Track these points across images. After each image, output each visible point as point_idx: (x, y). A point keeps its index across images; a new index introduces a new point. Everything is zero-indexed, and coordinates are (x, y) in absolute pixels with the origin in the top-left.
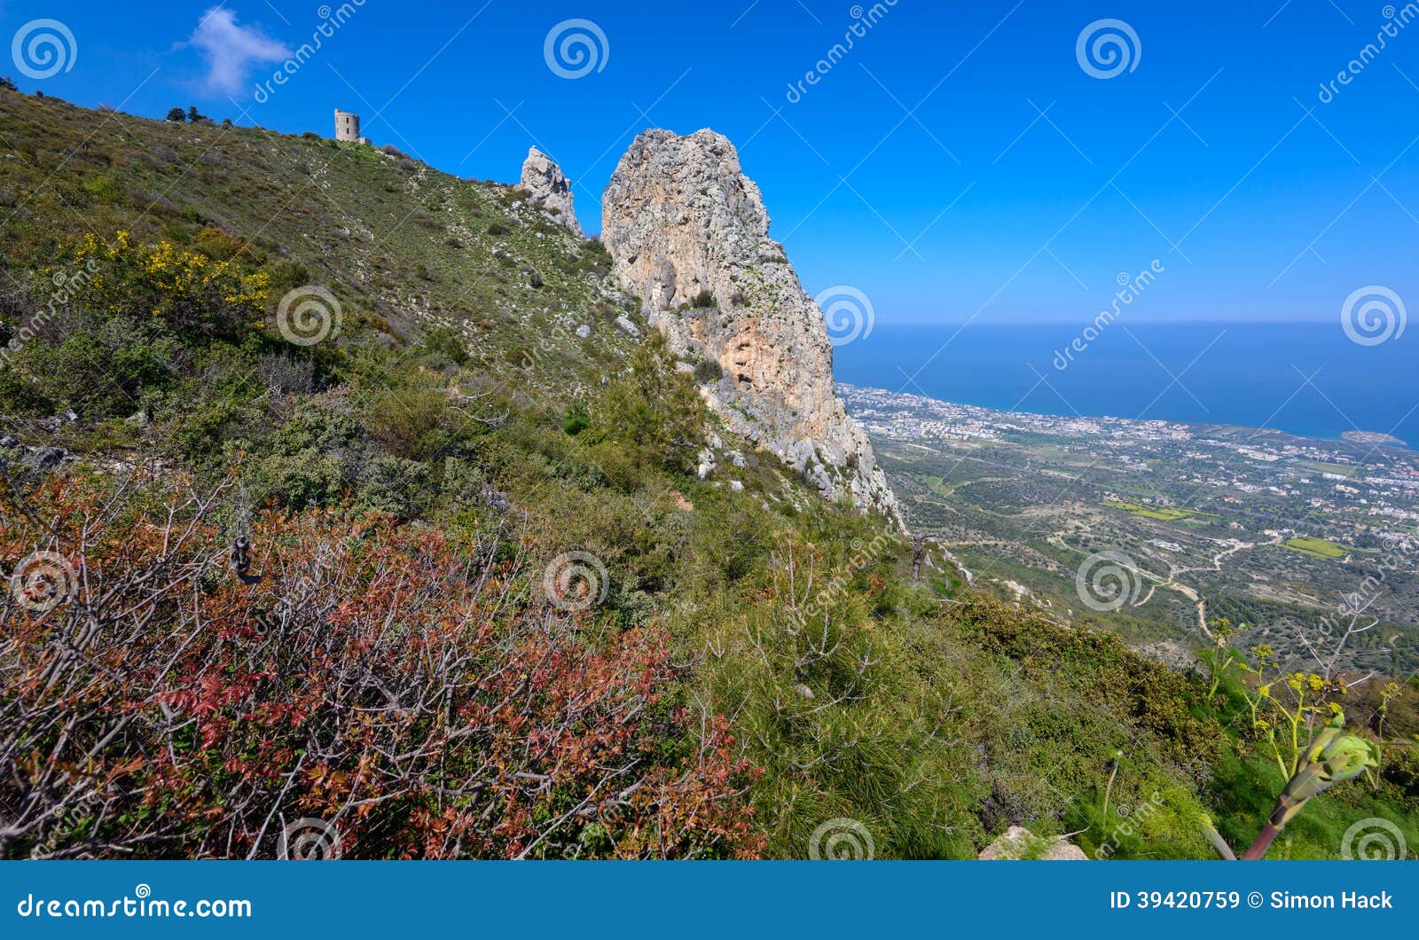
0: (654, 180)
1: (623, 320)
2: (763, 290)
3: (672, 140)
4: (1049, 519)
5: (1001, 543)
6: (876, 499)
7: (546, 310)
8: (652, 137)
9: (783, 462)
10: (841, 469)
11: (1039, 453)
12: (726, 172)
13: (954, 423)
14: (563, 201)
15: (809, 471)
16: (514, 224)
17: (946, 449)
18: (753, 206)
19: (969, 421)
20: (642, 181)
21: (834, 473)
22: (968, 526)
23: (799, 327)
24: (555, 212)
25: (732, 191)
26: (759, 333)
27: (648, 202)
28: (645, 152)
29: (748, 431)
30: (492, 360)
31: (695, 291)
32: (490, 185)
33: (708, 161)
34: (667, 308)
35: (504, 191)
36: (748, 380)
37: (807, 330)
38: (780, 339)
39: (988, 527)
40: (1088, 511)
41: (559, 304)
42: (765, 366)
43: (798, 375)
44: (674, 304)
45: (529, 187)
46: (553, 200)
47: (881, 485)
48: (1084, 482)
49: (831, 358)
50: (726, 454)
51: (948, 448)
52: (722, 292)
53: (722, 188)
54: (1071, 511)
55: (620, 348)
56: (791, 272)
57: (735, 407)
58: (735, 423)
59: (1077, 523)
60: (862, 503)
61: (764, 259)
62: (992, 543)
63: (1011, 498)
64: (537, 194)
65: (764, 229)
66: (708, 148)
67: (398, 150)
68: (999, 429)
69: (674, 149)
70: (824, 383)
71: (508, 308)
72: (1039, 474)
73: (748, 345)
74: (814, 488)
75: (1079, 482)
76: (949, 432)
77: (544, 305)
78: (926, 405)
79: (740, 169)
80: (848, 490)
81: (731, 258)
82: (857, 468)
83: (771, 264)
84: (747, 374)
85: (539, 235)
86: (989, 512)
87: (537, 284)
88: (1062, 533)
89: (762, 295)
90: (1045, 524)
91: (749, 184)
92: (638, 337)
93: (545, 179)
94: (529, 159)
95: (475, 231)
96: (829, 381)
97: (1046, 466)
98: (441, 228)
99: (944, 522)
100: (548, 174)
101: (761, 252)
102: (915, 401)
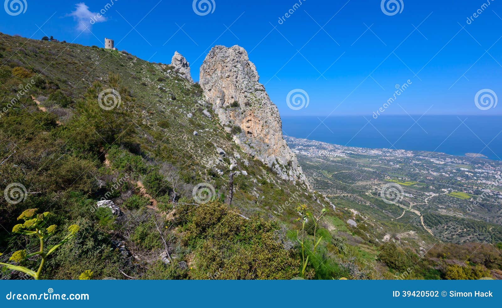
0: (218, 63)
1: (205, 112)
2: (256, 100)
3: (224, 49)
4: (366, 186)
5: (349, 195)
6: (299, 178)
7: (176, 108)
8: (217, 48)
9: (264, 163)
10: (285, 166)
11: (361, 161)
12: (243, 60)
13: (331, 151)
14: (186, 70)
15: (273, 167)
16: (168, 78)
17: (328, 160)
18: (253, 72)
19: (336, 150)
20: (214, 63)
21: (283, 168)
22: (337, 189)
23: (269, 114)
24: (183, 74)
25: (246, 66)
26: (254, 116)
27: (216, 70)
28: (215, 53)
29: (250, 152)
30: (152, 125)
31: (232, 101)
32: (160, 64)
33: (237, 56)
34: (221, 107)
35: (165, 66)
36: (251, 133)
37: (272, 115)
38: (262, 118)
39: (344, 189)
40: (380, 183)
41: (182, 106)
42: (257, 128)
43: (269, 131)
44: (224, 106)
45: (174, 65)
46: (182, 70)
47: (300, 172)
48: (378, 172)
49: (281, 125)
50: (242, 161)
51: (329, 160)
52: (242, 101)
53: (242, 65)
54: (374, 183)
55: (203, 121)
56: (266, 94)
57: (246, 144)
58: (246, 149)
59: (376, 187)
60: (293, 179)
61: (256, 90)
62: (346, 195)
63: (352, 178)
64: (177, 67)
65: (257, 80)
66: (237, 51)
67: (127, 52)
68: (347, 153)
69: (225, 52)
70: (279, 135)
71: (161, 107)
72: (362, 169)
73: (251, 120)
74: (275, 174)
75: (375, 172)
76: (329, 154)
77: (176, 106)
78: (321, 144)
79: (248, 59)
80: (288, 175)
81: (244, 89)
82: (291, 166)
83: (259, 92)
84: (250, 131)
85: (176, 81)
86: (344, 183)
87: (174, 99)
88: (371, 191)
89: (256, 102)
90: (364, 187)
91: (251, 64)
92: (210, 118)
93: (180, 62)
94: (175, 56)
95: (152, 80)
96: (280, 134)
97: (364, 166)
98: (140, 79)
99: (328, 187)
100: (181, 61)
101: (255, 87)
102: (317, 143)
